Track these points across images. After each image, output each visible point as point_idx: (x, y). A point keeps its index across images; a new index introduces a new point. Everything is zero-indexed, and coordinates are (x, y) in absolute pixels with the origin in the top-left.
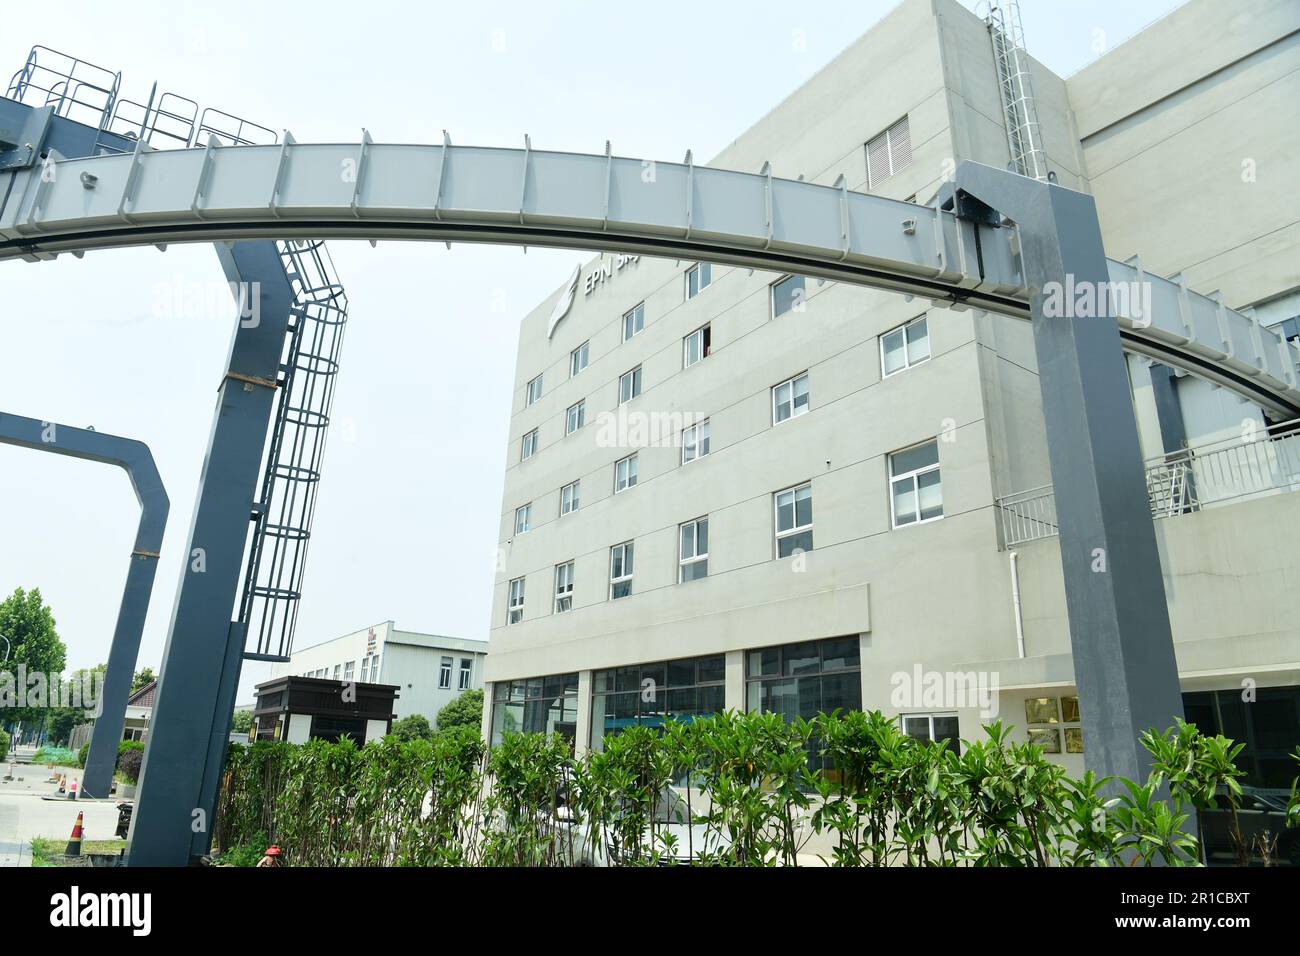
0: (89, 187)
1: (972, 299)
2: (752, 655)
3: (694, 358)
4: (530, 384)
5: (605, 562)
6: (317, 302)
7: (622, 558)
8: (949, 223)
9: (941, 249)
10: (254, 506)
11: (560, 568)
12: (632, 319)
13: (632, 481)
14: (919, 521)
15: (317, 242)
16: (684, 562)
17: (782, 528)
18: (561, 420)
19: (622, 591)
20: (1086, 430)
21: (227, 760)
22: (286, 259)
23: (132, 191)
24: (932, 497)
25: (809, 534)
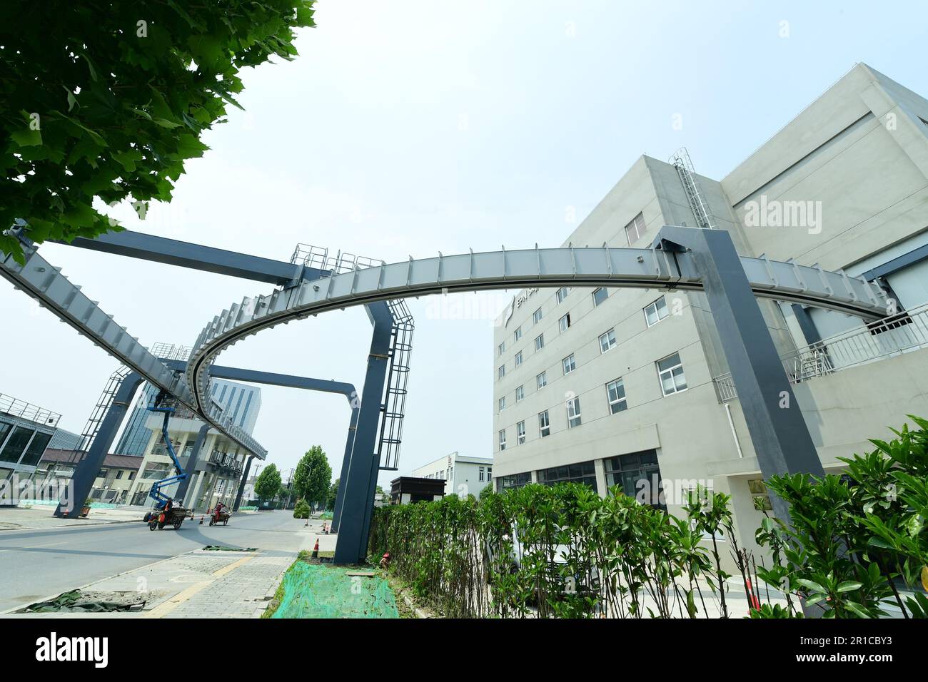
0: (316, 291)
1: (677, 286)
2: (607, 461)
3: (564, 328)
4: (500, 346)
5: (537, 421)
6: (403, 323)
7: (544, 420)
8: (661, 255)
9: (657, 266)
10: (382, 406)
11: (519, 424)
12: (537, 315)
13: (545, 384)
14: (676, 392)
15: (402, 300)
16: (570, 418)
17: (612, 400)
18: (513, 360)
19: (546, 433)
20: (741, 340)
21: (374, 514)
22: (390, 308)
23: (330, 290)
24: (681, 380)
25: (624, 402)
